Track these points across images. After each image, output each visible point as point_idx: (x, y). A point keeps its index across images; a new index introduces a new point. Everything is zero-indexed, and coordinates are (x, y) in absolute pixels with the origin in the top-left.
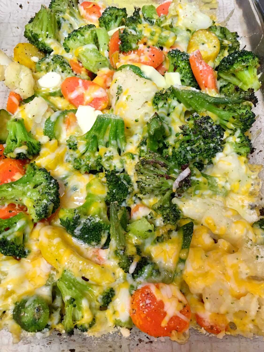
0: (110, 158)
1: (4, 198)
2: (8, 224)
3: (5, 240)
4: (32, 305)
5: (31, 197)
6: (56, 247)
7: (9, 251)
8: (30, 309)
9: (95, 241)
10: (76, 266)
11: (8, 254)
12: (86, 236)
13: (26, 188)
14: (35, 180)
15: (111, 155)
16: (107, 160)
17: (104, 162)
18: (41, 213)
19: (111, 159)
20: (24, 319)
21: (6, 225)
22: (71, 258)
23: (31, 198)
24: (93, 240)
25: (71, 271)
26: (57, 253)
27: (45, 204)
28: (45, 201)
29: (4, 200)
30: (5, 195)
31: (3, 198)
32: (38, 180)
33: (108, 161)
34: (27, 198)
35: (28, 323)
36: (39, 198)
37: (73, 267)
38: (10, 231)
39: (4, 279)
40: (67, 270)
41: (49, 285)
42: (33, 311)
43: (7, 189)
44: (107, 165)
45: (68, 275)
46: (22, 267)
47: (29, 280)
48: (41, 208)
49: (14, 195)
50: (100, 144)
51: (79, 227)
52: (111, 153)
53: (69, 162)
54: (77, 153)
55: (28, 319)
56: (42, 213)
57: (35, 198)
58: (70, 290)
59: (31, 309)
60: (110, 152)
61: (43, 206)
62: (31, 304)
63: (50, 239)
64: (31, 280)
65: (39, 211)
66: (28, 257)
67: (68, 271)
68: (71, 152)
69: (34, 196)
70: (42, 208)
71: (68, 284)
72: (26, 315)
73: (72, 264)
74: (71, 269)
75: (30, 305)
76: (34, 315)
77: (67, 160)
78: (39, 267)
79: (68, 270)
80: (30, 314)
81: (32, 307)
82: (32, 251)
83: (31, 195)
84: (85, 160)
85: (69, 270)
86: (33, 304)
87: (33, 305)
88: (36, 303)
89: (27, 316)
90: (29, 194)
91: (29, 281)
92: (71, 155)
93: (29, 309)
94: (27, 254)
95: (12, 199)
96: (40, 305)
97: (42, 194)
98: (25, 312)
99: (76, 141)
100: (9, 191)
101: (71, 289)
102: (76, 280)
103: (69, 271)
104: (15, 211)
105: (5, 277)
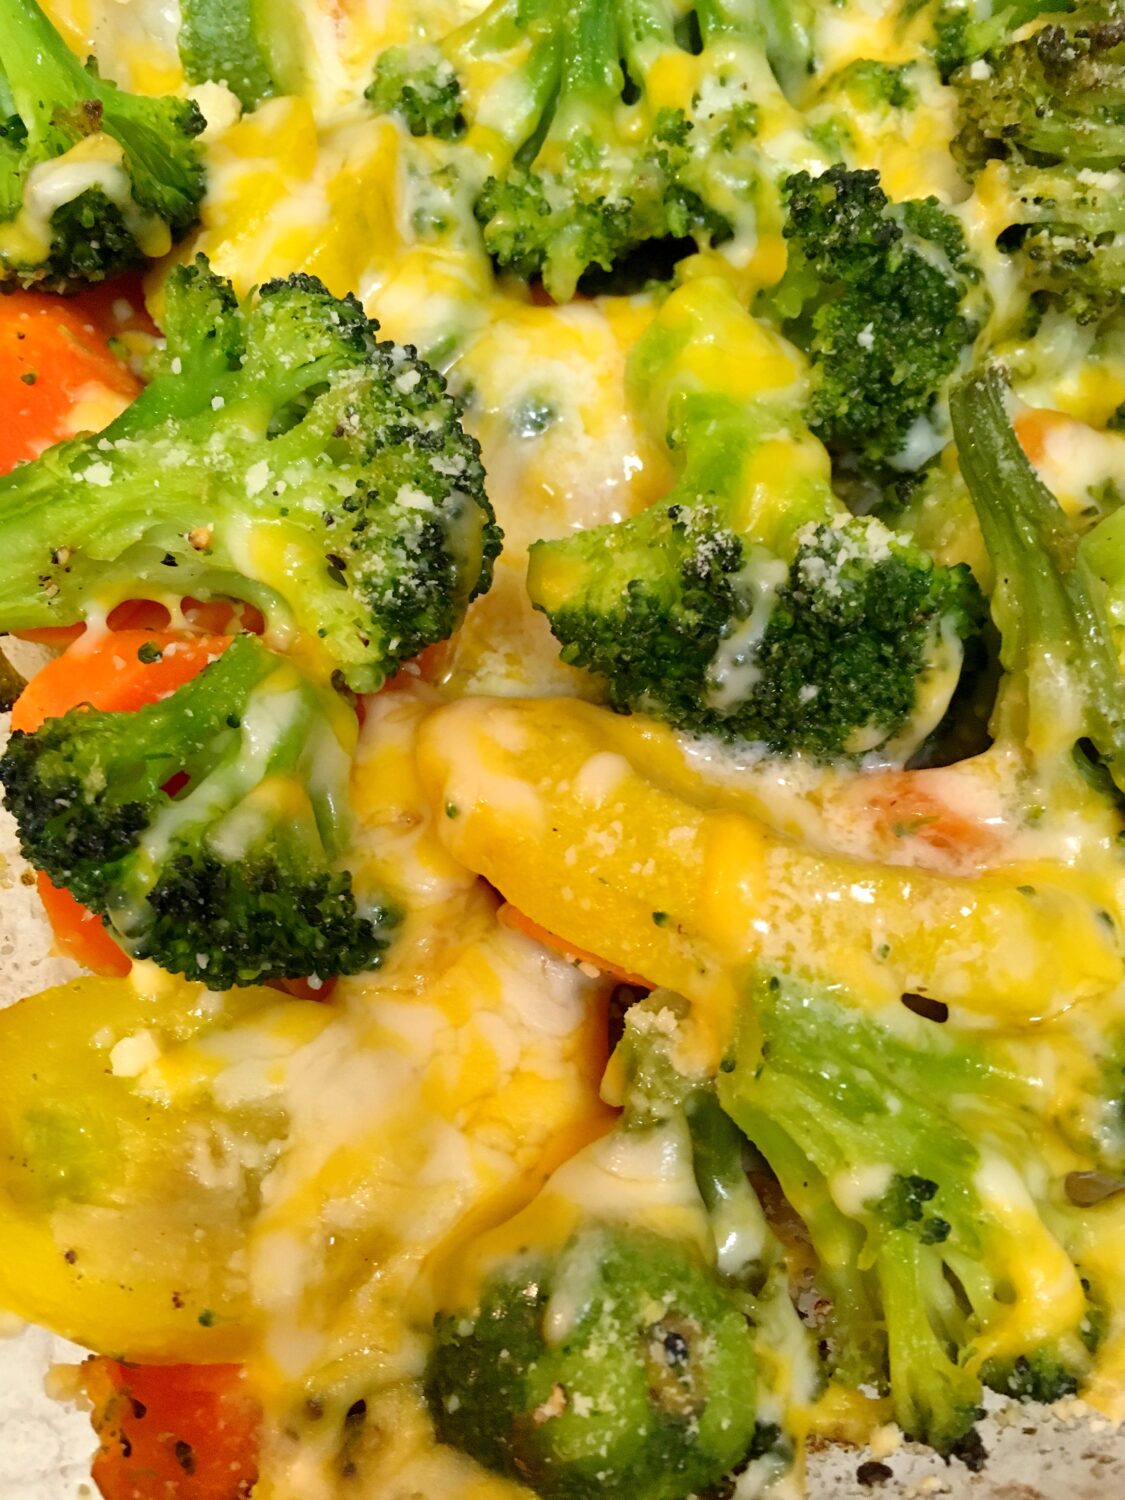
0: (740, 127)
1: (72, 552)
2: (183, 742)
3: (199, 865)
4: (606, 1320)
5: (282, 501)
6: (617, 826)
7: (259, 944)
8: (604, 1351)
9: (872, 718)
10: (840, 927)
11: (246, 975)
12: (809, 693)
13: (216, 443)
14: (271, 369)
15: (741, 99)
16: (725, 143)
17: (707, 161)
18: (411, 594)
19: (747, 134)
20: (576, 1444)
21: (165, 756)
22: (781, 873)
23: (284, 512)
24: (861, 719)
25: (820, 975)
26: (650, 868)
27: (420, 523)
28: (413, 499)
29: (72, 581)
30: (72, 523)
31: (63, 557)
32: (286, 360)
33: (728, 146)
34: (255, 512)
35: (621, 1464)
36: (347, 488)
37: (820, 942)
38: (207, 794)
39: (274, 1162)
40: (787, 970)
41: (661, 1122)
42: (630, 1361)
43: (78, 477)
44: (729, 182)
45: (806, 1013)
46: (371, 1039)
47: (462, 1117)
48: (402, 554)
49: (139, 515)
50: (639, 37)
51: (745, 637)
52: (733, 85)
53: (441, 227)
54: (480, 150)
55: (608, 1436)
56: (420, 594)
57: (314, 504)
58: (869, 1118)
59: (612, 1353)
60: (723, 82)
61: (412, 544)
62: (597, 1308)
63: (546, 782)
64: (477, 1119)
65: (396, 584)
66: (395, 955)
67: (794, 977)
68: (434, 151)
69: (302, 491)
70: (411, 555)
71: (843, 1078)
72: (582, 1405)
73: (806, 921)
74: (805, 955)
75: (591, 1321)
76: (654, 1393)
77: (418, 215)
78: (496, 1008)
79: (795, 968)
80: (613, 1392)
81: (613, 1337)
82: (415, 903)
83: (281, 487)
84: (569, 173)
85: (805, 972)
86: (609, 1305)
87: (615, 1314)
88: (634, 1292)
89: (594, 1413)
90: (257, 478)
91: (464, 1130)
92: (444, 171)
93: (594, 1352)
94: (379, 934)
95: (133, 554)
96: (669, 1298)
97: (371, 453)
98: (562, 1386)
99: (445, 70)
100: (98, 488)
101: (878, 1109)
102: (880, 1031)
103: (803, 982)
104: (184, 647)
105: (276, 1147)
